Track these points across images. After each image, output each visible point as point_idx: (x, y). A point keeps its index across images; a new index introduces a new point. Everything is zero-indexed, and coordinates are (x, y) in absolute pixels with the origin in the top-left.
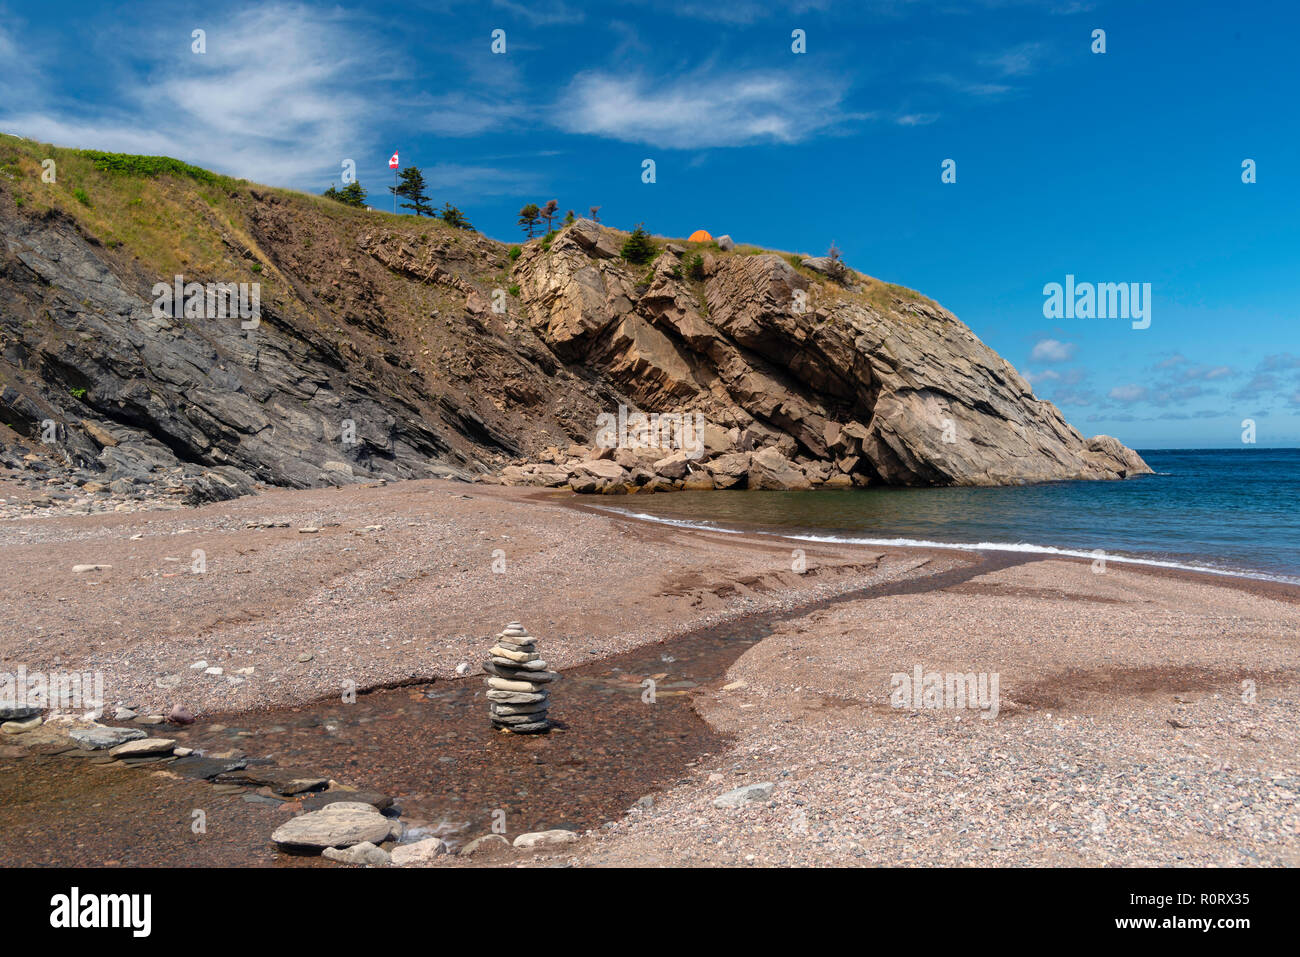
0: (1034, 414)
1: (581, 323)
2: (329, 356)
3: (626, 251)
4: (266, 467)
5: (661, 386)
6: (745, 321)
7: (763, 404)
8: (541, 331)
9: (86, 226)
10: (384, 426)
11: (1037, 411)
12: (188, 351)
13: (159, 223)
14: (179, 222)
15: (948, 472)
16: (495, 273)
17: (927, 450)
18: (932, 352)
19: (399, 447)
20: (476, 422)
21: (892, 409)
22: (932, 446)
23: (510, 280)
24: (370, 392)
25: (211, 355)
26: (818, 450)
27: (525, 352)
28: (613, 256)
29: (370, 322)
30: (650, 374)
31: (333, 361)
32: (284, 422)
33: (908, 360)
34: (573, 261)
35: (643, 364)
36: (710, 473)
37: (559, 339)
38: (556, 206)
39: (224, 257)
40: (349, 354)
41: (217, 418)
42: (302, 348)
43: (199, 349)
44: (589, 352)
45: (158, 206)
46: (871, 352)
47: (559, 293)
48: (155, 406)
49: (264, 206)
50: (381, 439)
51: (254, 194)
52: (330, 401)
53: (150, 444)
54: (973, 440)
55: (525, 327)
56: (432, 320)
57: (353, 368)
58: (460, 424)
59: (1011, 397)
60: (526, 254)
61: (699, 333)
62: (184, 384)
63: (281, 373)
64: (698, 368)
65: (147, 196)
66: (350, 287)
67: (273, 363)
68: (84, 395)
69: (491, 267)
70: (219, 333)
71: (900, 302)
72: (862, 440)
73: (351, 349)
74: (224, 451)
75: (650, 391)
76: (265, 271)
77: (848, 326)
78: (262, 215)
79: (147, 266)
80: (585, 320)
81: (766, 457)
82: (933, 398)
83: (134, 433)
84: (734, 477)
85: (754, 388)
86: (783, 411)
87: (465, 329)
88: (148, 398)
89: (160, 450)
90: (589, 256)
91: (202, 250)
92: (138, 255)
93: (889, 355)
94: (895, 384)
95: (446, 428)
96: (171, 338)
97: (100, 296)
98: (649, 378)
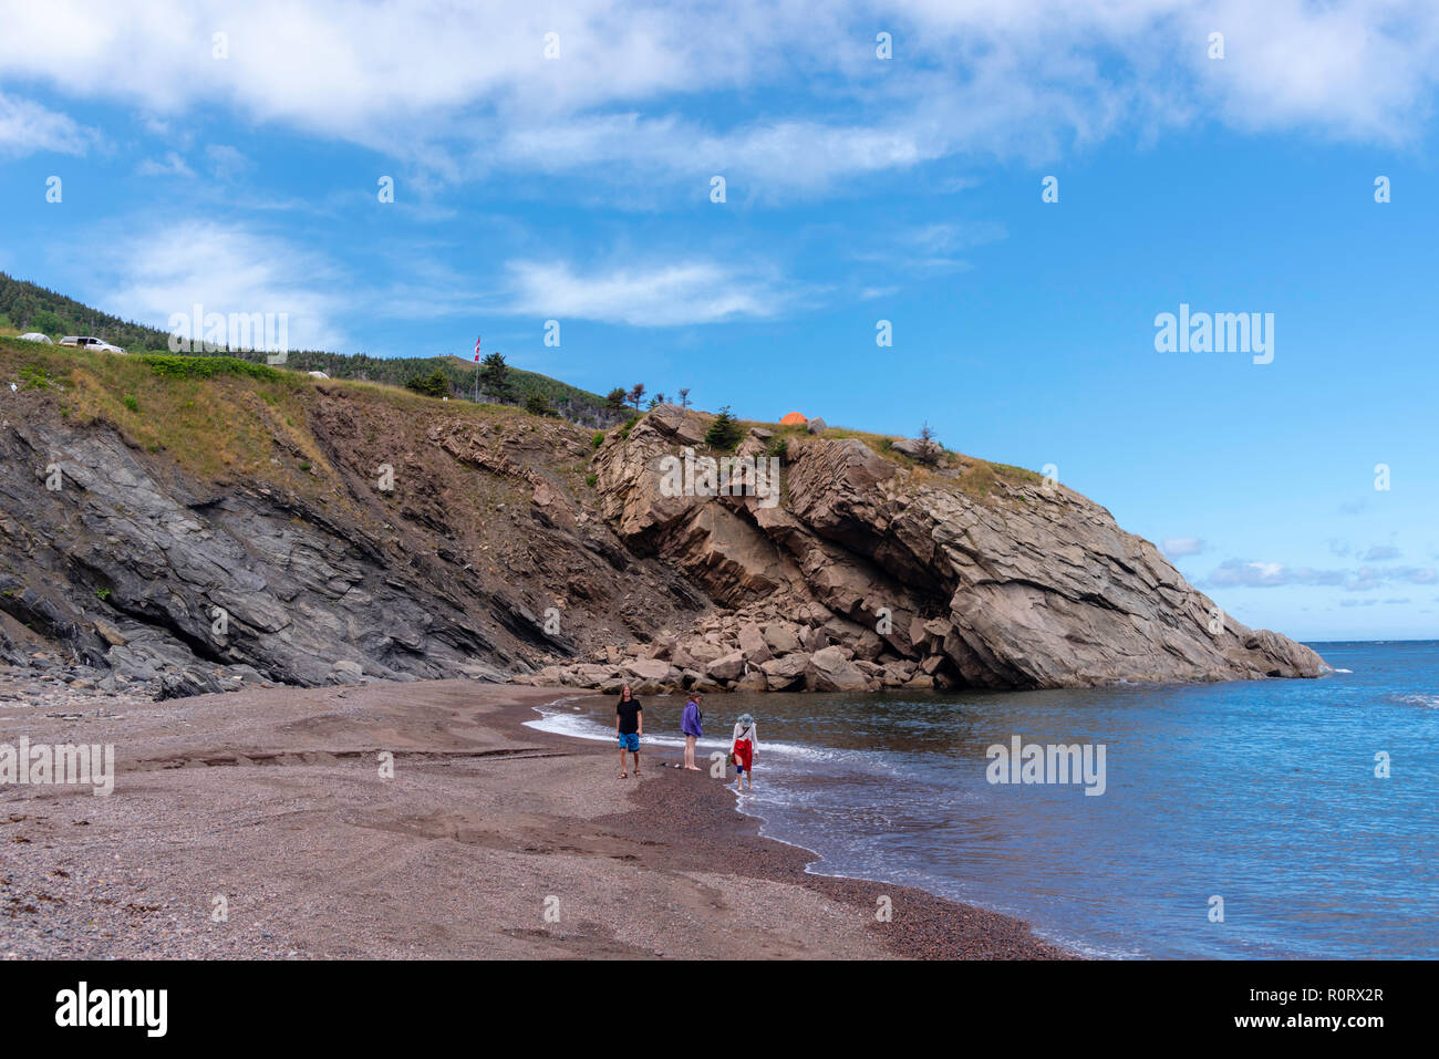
0: (1173, 607)
1: (650, 515)
2: (369, 554)
3: (712, 436)
4: (279, 666)
5: (738, 581)
6: (822, 511)
7: (842, 600)
8: (613, 523)
9: (129, 432)
10: (420, 624)
11: (1178, 602)
12: (215, 552)
13: (209, 425)
14: (229, 423)
15: (1030, 673)
16: (574, 463)
17: (1008, 650)
18: (1032, 541)
19: (435, 648)
20: (527, 620)
21: (969, 604)
22: (1014, 645)
23: (590, 469)
24: (411, 590)
25: (239, 556)
26: (904, 649)
27: (592, 545)
28: (696, 443)
29: (428, 517)
30: (725, 567)
31: (373, 558)
32: (307, 621)
33: (994, 551)
34: (648, 449)
35: (719, 557)
36: (764, 674)
37: (628, 532)
38: (645, 390)
39: (271, 457)
40: (395, 550)
41: (237, 618)
42: (339, 547)
43: (227, 551)
44: (661, 545)
45: (212, 408)
46: (947, 543)
47: (633, 483)
48: (176, 606)
49: (330, 401)
50: (413, 638)
51: (320, 389)
52: (360, 600)
53: (169, 643)
54: (1069, 638)
55: (596, 519)
56: (497, 513)
57: (396, 565)
58: (511, 622)
59: (1142, 587)
60: (607, 442)
61: (774, 524)
62: (207, 585)
63: (312, 572)
64: (781, 561)
65: (201, 398)
66: (412, 482)
67: (305, 563)
68: (108, 596)
69: (571, 456)
70: (254, 533)
71: (1003, 486)
72: (944, 637)
73: (398, 546)
74: (241, 650)
75: (727, 585)
76: (314, 470)
77: (925, 515)
78: (326, 410)
79: (186, 469)
80: (654, 512)
81: (823, 658)
82: (1022, 591)
83: (155, 633)
84: (788, 678)
85: (833, 582)
86: (863, 606)
87: (530, 522)
88: (169, 599)
89: (178, 649)
90: (669, 442)
91: (249, 450)
92: (180, 458)
93: (969, 546)
94: (971, 577)
95: (494, 626)
96: (199, 540)
97: (133, 500)
98: (725, 571)
